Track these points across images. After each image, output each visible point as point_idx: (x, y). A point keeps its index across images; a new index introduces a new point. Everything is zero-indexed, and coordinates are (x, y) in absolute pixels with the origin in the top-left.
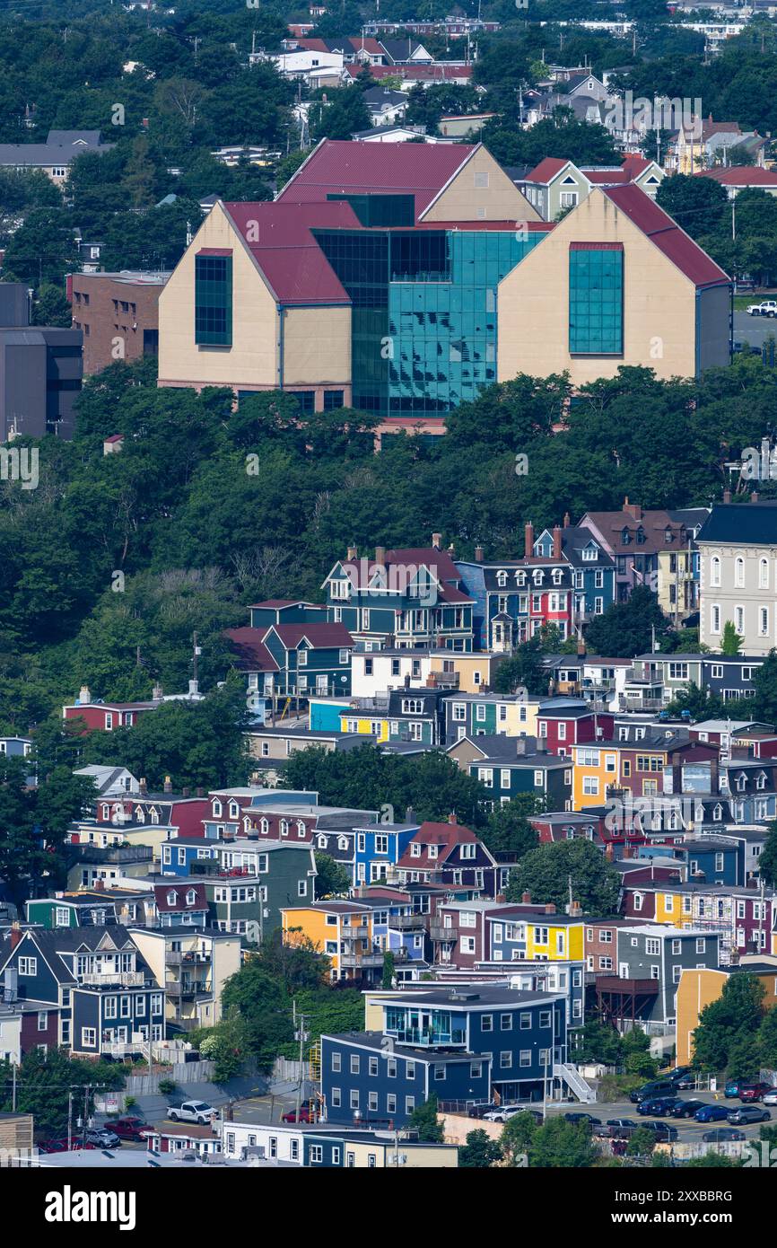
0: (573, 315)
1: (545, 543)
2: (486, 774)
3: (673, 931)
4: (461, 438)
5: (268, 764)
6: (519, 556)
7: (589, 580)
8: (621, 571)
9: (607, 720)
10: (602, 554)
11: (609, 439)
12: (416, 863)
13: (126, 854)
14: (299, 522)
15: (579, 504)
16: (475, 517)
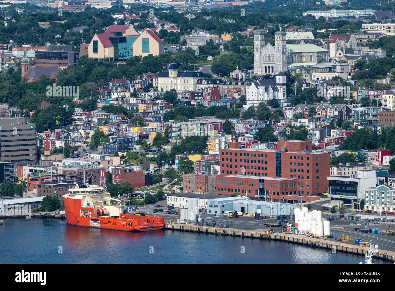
0: (143, 47)
1: (138, 78)
2: (128, 108)
3: (151, 128)
4: (128, 64)
5: (100, 107)
6: (135, 79)
7: (144, 83)
8: (148, 81)
9: (145, 101)
10: (146, 79)
11: (147, 64)
12: (118, 120)
13: (79, 120)
14: (106, 75)
15: (143, 72)
16: (129, 74)
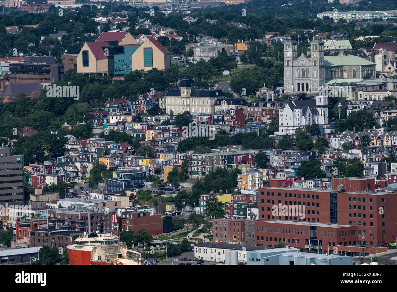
0: (144, 59)
1: (141, 97)
2: (132, 135)
3: (163, 160)
4: (127, 80)
5: (96, 134)
6: (137, 99)
7: (148, 103)
8: (153, 101)
9: (152, 126)
10: (150, 98)
11: (151, 80)
12: (121, 150)
13: (73, 150)
14: (100, 94)
15: (146, 91)
16: (129, 93)
